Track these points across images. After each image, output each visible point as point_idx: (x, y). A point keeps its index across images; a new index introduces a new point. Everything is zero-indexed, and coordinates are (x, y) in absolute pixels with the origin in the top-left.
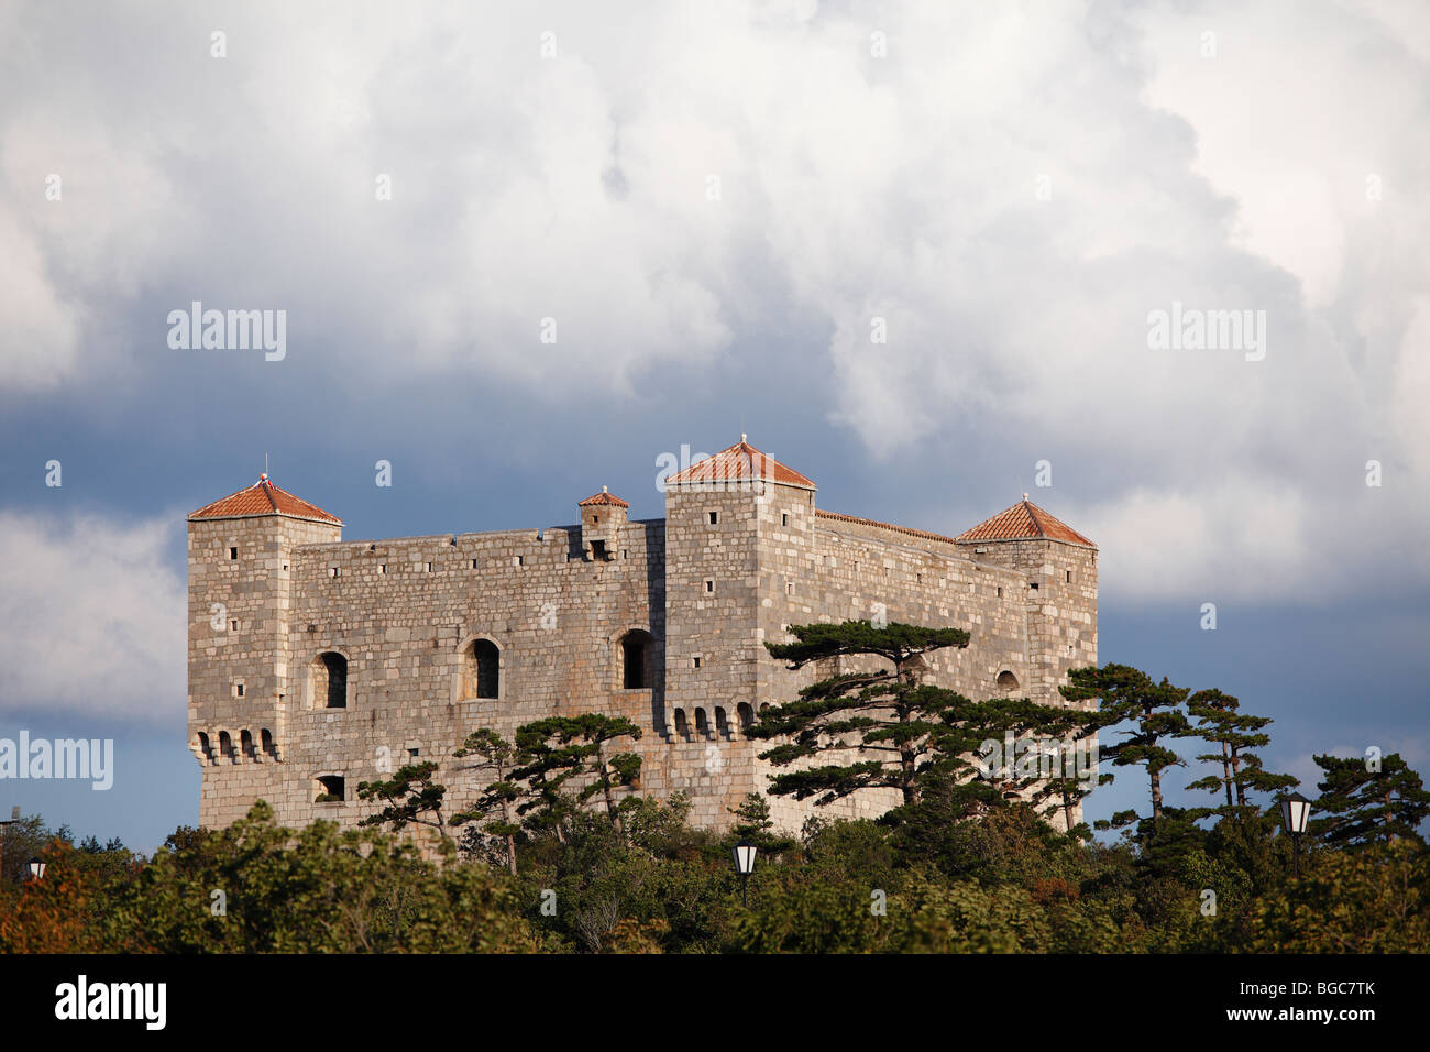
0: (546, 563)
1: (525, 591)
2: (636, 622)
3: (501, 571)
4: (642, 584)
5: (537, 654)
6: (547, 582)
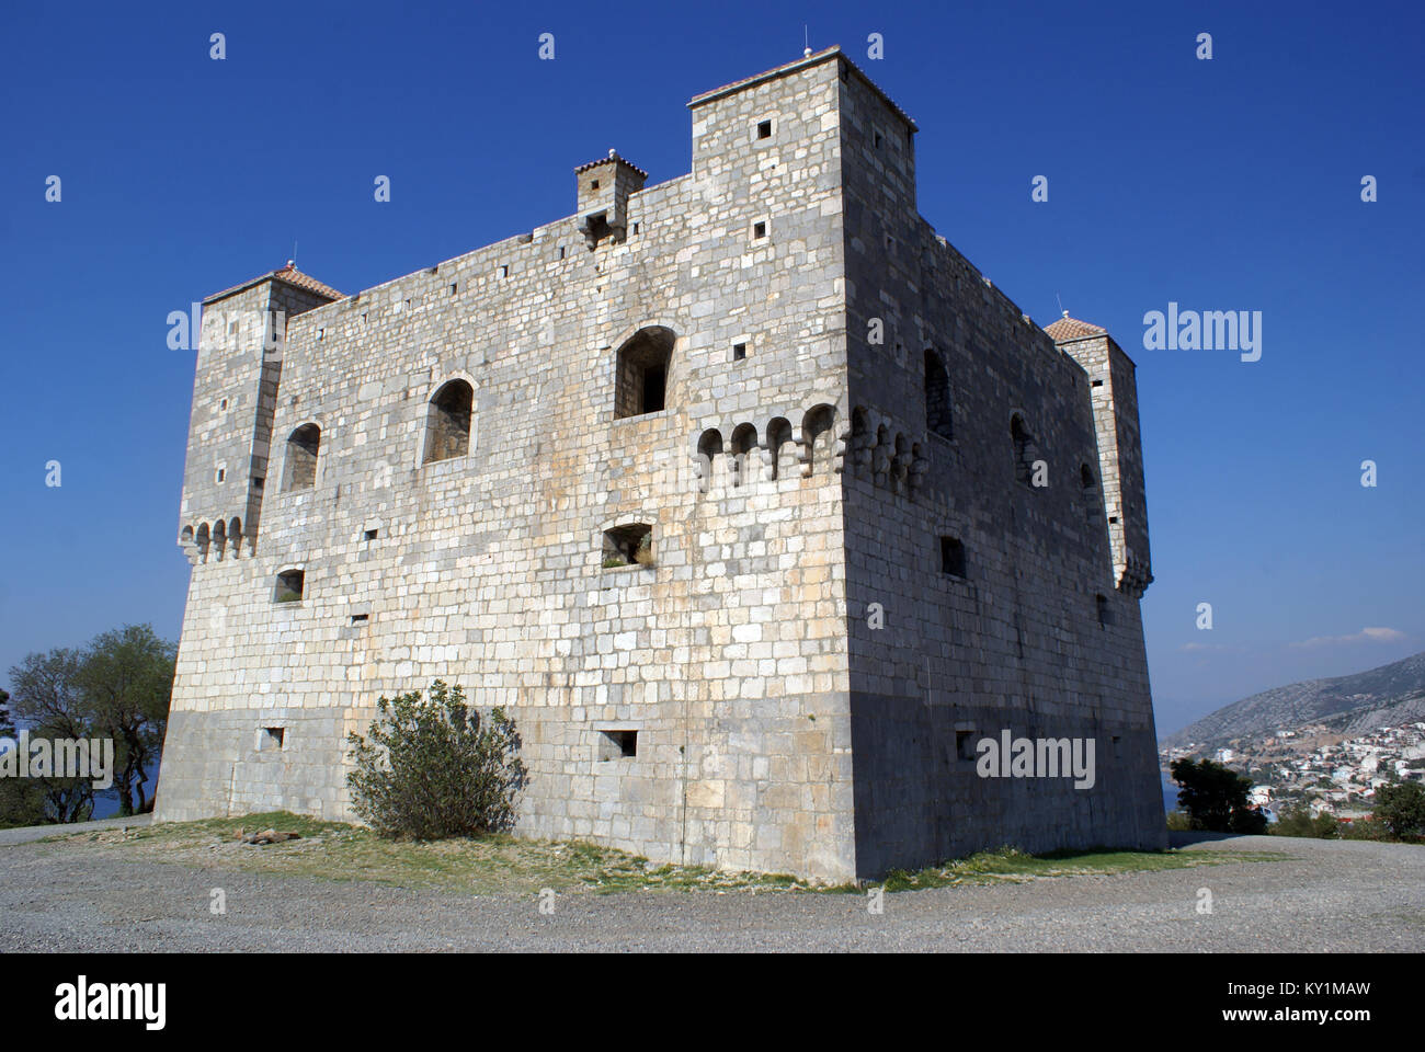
0: (536, 267)
1: (508, 308)
2: (650, 317)
3: (482, 289)
4: (659, 263)
5: (518, 386)
6: (535, 290)
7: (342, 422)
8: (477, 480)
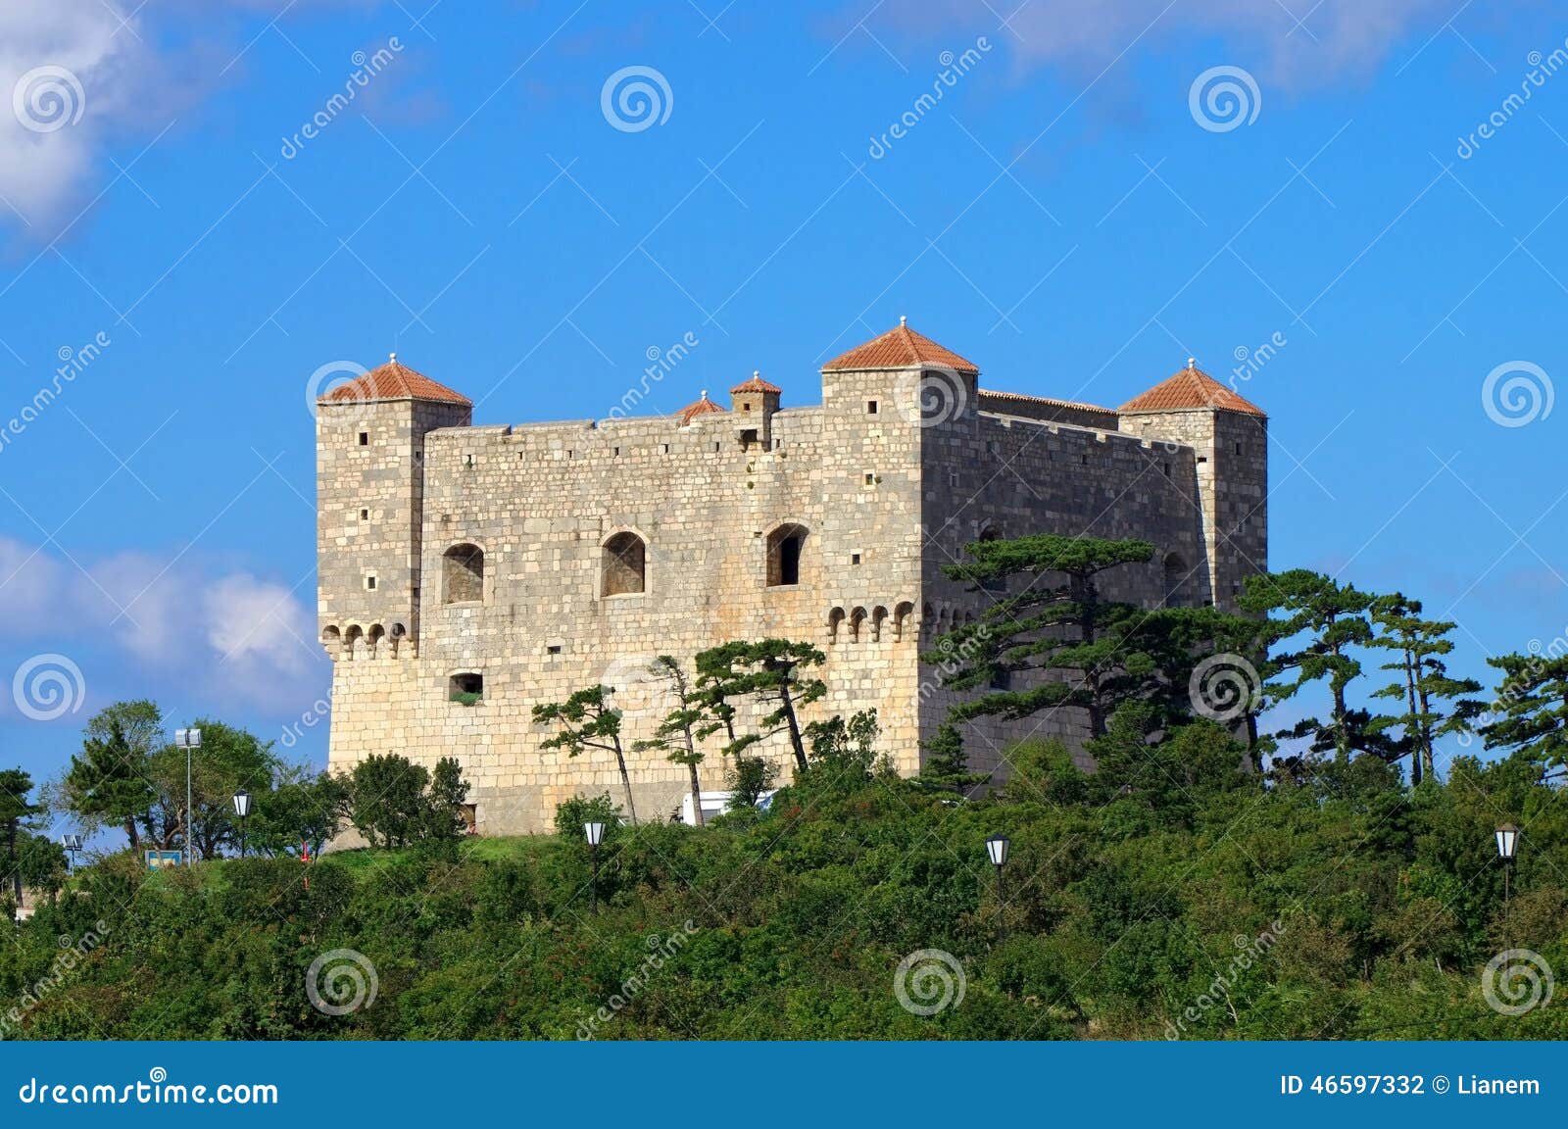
0: (694, 452)
1: (672, 482)
2: (791, 515)
3: (646, 459)
4: (796, 476)
5: (686, 548)
6: (695, 472)
7: (507, 548)
8: (655, 617)
